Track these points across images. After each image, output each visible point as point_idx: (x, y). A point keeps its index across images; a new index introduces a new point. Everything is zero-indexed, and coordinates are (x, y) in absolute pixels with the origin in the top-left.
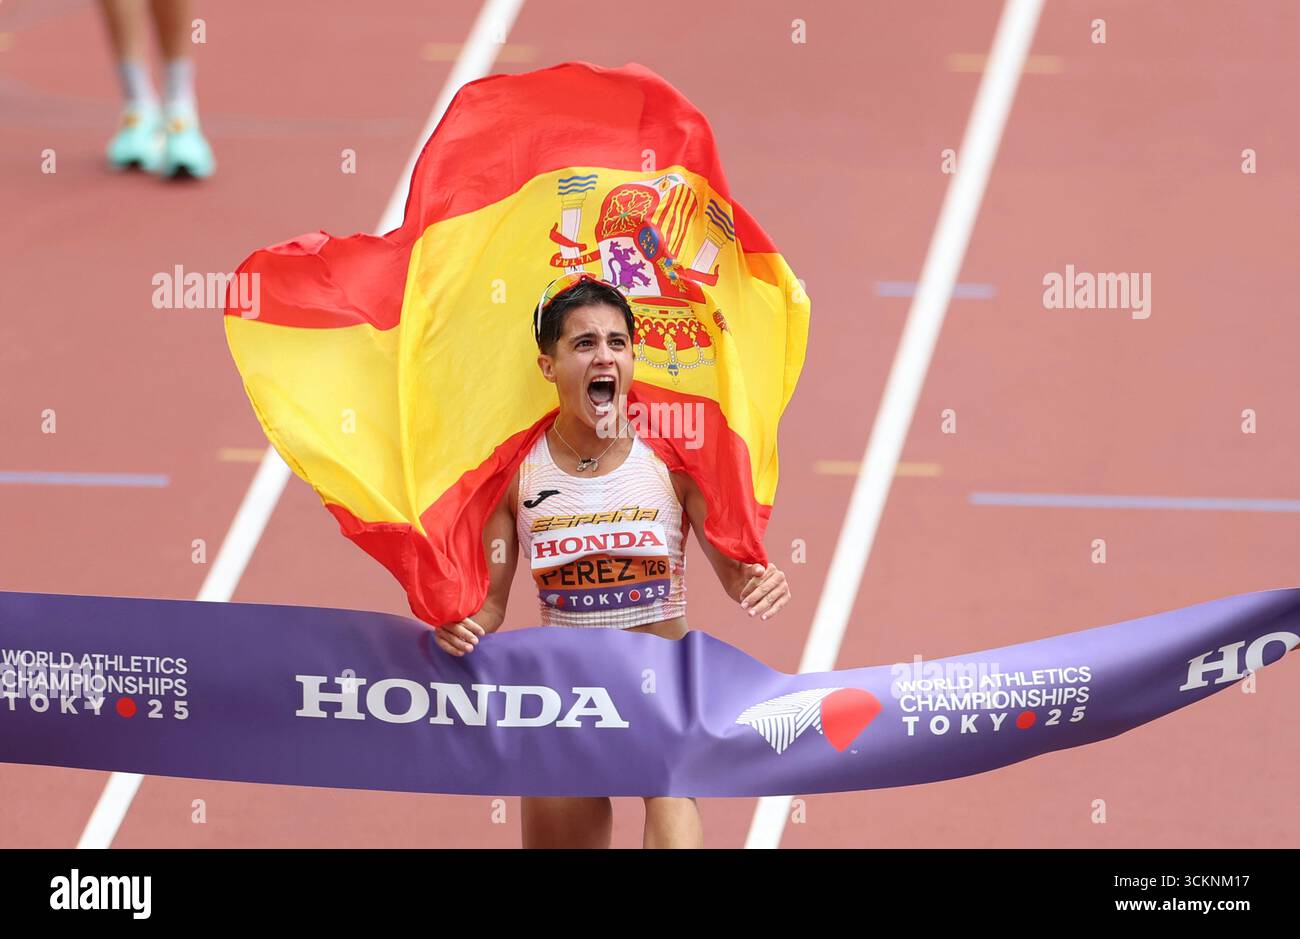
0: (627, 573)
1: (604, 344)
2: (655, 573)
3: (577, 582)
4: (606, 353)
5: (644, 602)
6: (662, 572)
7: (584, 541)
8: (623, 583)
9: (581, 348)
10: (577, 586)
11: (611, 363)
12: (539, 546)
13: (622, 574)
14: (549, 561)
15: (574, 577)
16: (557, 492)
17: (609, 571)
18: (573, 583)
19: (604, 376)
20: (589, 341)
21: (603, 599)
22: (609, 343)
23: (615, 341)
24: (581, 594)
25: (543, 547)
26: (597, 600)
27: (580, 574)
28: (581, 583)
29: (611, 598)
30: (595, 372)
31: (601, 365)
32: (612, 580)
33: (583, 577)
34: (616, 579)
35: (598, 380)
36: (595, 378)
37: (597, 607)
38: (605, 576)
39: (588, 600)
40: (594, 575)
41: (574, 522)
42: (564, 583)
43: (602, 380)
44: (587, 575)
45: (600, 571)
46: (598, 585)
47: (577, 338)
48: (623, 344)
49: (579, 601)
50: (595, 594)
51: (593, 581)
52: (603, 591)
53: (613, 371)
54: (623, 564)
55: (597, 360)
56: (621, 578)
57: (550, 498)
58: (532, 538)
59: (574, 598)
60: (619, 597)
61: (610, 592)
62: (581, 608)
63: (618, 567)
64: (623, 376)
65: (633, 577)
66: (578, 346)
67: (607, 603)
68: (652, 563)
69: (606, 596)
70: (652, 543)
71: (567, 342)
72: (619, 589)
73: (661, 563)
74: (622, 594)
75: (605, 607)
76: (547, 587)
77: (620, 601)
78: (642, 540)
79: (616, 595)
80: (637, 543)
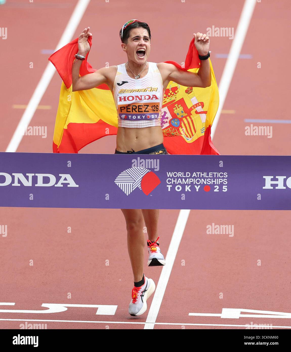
0: (147, 110)
1: (142, 39)
2: (155, 111)
3: (131, 111)
4: (142, 42)
5: (151, 119)
6: (157, 111)
7: (135, 97)
8: (145, 113)
9: (135, 41)
10: (131, 113)
11: (144, 45)
12: (120, 98)
13: (145, 110)
14: (123, 103)
15: (131, 110)
16: (127, 82)
17: (141, 109)
18: (130, 112)
19: (142, 49)
20: (138, 38)
21: (139, 117)
22: (144, 39)
23: (145, 39)
24: (132, 115)
25: (122, 98)
26: (137, 117)
27: (133, 109)
28: (132, 112)
29: (141, 117)
30: (139, 47)
31: (141, 45)
32: (142, 112)
33: (134, 110)
34: (143, 111)
35: (140, 50)
36: (139, 49)
37: (137, 120)
38: (140, 110)
39: (134, 117)
40: (137, 110)
41: (132, 91)
42: (127, 111)
43: (141, 50)
44: (135, 109)
45: (139, 109)
46: (138, 113)
47: (134, 38)
48: (148, 40)
49: (132, 117)
50: (137, 115)
51: (136, 112)
52: (139, 115)
53: (145, 47)
54: (146, 107)
55: (140, 44)
56: (145, 111)
57: (125, 84)
58: (118, 95)
59: (130, 116)
60: (144, 117)
61: (141, 115)
62: (132, 120)
63: (144, 108)
64: (148, 50)
65: (148, 111)
66: (134, 40)
67: (140, 118)
68: (154, 107)
69: (140, 116)
70: (155, 98)
71: (131, 39)
72: (144, 114)
73: (157, 107)
74: (145, 116)
75: (139, 120)
76: (121, 113)
77: (144, 118)
78: (153, 97)
79: (143, 116)
80: (151, 98)
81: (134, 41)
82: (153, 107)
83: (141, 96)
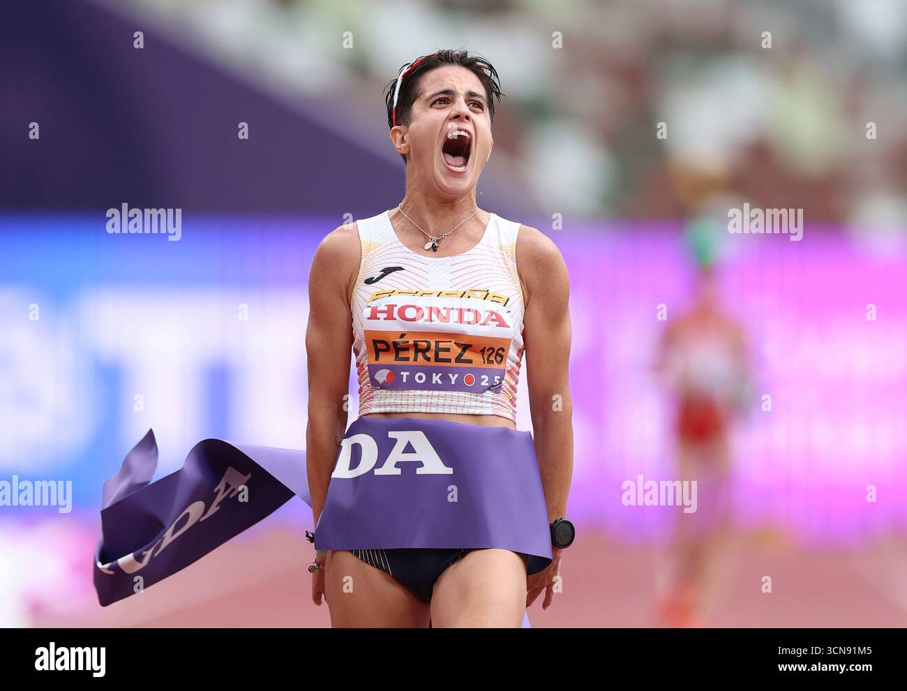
0: (464, 357)
1: (462, 100)
2: (492, 362)
3: (412, 358)
5: (477, 390)
6: (499, 362)
8: (459, 365)
9: (437, 106)
10: (411, 362)
11: (468, 117)
12: (374, 308)
13: (460, 355)
14: (384, 324)
15: (410, 354)
16: (401, 269)
18: (407, 359)
19: (460, 130)
20: (446, 98)
21: (436, 378)
22: (467, 102)
23: (473, 102)
24: (413, 370)
25: (379, 309)
26: (429, 378)
27: (418, 350)
28: (415, 360)
29: (445, 378)
30: (451, 126)
31: (458, 118)
32: (449, 361)
33: (420, 354)
34: (453, 361)
36: (451, 132)
37: (428, 386)
38: (442, 355)
39: (420, 378)
40: (430, 354)
41: (417, 295)
42: (397, 359)
44: (426, 352)
46: (433, 363)
48: (481, 108)
49: (411, 378)
50: (429, 372)
51: (428, 359)
52: (437, 371)
53: (470, 127)
55: (454, 113)
56: (458, 359)
57: (393, 273)
59: (405, 374)
60: (453, 378)
62: (412, 385)
63: (455, 349)
65: (470, 361)
66: (434, 103)
67: (440, 382)
68: (491, 351)
69: (440, 375)
70: (498, 323)
71: (422, 101)
72: (454, 371)
73: (500, 352)
74: (456, 376)
75: (437, 387)
76: (377, 363)
77: (453, 383)
78: (488, 319)
79: (450, 375)
80: (482, 321)
81: (433, 106)
82: (488, 351)
83: (448, 310)
